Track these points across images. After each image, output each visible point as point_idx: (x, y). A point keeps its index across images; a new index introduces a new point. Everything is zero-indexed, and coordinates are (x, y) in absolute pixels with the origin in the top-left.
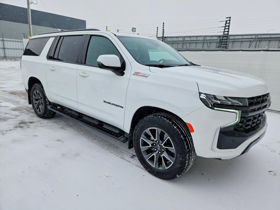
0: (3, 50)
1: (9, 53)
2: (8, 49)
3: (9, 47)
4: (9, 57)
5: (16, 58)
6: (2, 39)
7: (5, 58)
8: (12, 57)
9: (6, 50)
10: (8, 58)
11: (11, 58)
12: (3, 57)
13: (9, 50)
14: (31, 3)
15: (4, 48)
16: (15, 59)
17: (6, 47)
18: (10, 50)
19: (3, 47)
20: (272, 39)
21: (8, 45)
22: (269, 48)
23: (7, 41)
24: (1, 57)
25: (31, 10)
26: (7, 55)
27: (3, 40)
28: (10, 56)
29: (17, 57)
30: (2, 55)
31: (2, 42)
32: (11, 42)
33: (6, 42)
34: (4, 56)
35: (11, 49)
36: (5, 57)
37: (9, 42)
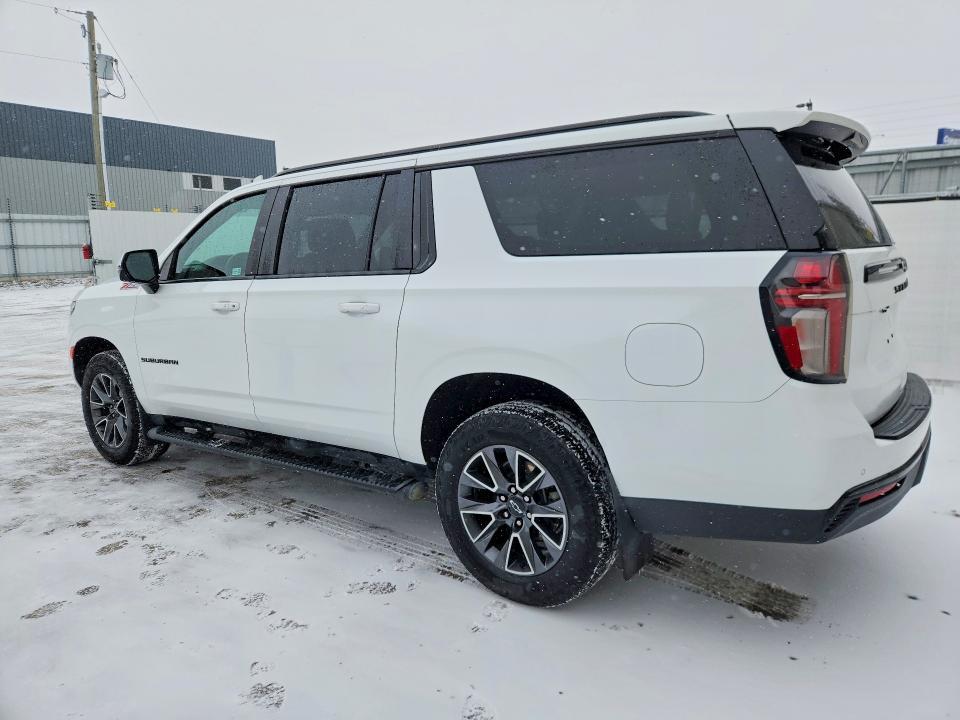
0: (10, 251)
1: (28, 262)
2: (27, 247)
3: (31, 243)
4: (30, 275)
5: (51, 277)
6: (6, 216)
7: (16, 278)
8: (38, 275)
9: (21, 253)
10: (27, 278)
11: (36, 278)
12: (9, 276)
13: (29, 250)
14: (105, 96)
15: (13, 247)
16: (50, 279)
17: (19, 241)
18: (31, 251)
19: (9, 243)
20: (950, 163)
21: (25, 234)
22: (958, 189)
23: (24, 221)
24: (4, 276)
25: (106, 119)
26: (23, 269)
27: (10, 221)
28: (33, 271)
29: (57, 274)
30: (6, 269)
31: (7, 225)
32: (38, 226)
33: (21, 224)
34: (12, 272)
35: (36, 247)
36: (16, 275)
37: (29, 226)
